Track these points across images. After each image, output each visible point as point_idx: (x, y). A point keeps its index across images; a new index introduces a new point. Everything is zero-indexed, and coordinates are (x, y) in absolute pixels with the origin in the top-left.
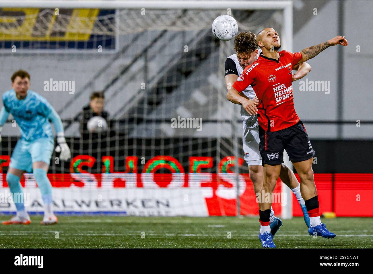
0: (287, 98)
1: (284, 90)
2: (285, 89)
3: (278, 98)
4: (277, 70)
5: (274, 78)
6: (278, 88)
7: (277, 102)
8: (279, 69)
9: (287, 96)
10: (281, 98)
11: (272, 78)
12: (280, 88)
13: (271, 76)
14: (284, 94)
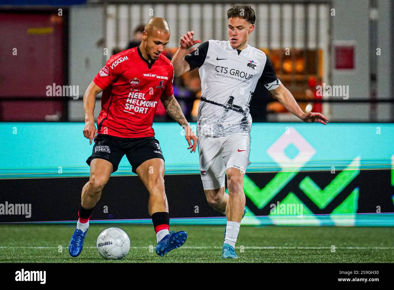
0: (140, 112)
1: (142, 101)
2: (144, 101)
3: (129, 105)
4: (145, 75)
5: (138, 83)
6: (136, 95)
7: (125, 108)
8: (148, 75)
9: (140, 110)
10: (132, 107)
11: (134, 82)
12: (137, 95)
13: (135, 79)
14: (139, 105)
